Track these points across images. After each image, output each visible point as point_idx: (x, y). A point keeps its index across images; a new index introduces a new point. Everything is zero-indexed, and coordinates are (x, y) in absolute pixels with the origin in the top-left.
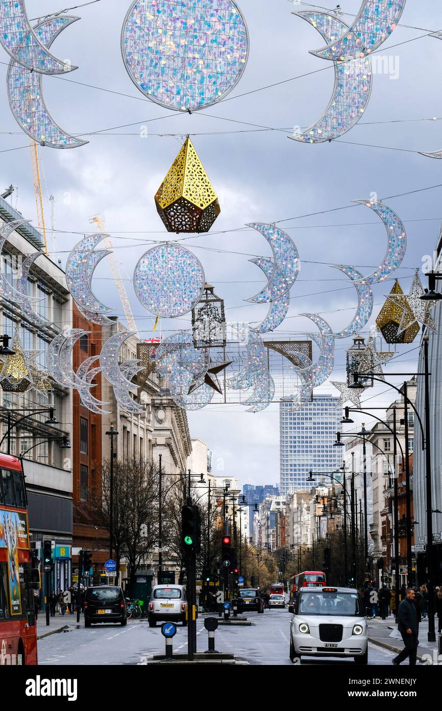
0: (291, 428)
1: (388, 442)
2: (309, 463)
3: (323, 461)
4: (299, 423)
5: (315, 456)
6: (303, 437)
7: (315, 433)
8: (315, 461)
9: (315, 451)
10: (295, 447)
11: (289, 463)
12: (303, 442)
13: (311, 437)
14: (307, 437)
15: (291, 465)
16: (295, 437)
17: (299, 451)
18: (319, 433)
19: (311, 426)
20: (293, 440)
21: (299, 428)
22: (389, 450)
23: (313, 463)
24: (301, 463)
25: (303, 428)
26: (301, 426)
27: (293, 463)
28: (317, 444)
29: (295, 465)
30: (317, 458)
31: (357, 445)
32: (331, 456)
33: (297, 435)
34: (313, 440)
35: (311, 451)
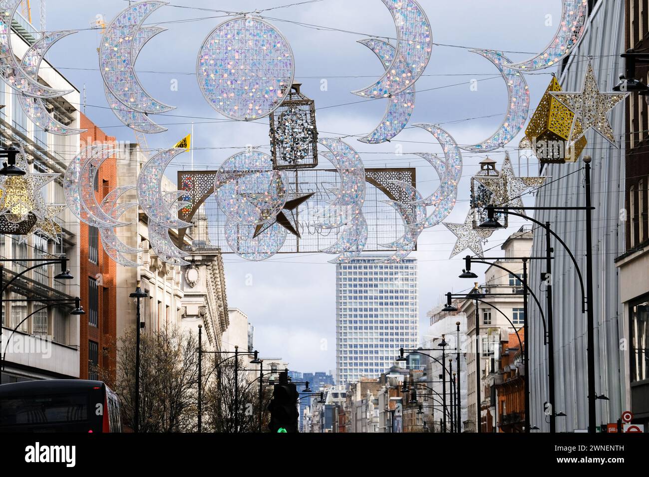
0: (350, 298)
1: (488, 313)
2: (374, 343)
3: (392, 340)
4: (361, 292)
5: (381, 334)
6: (366, 310)
7: (381, 304)
8: (382, 340)
9: (381, 328)
10: (356, 322)
11: (348, 343)
12: (366, 316)
13: (376, 310)
14: (371, 310)
15: (351, 346)
16: (356, 310)
17: (361, 328)
18: (387, 304)
19: (376, 295)
20: (353, 313)
21: (361, 298)
22: (490, 323)
23: (379, 343)
24: (364, 343)
25: (366, 298)
26: (363, 295)
27: (353, 343)
28: (384, 319)
29: (356, 346)
30: (384, 337)
31: (446, 318)
32: (402, 334)
33: (358, 307)
34: (379, 313)
35: (376, 328)
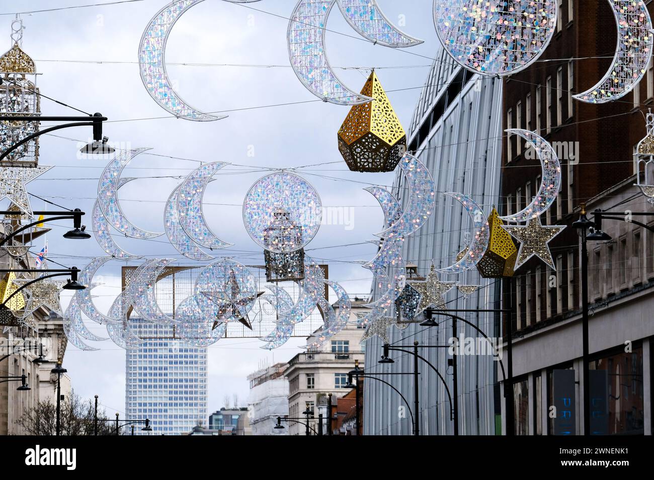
0: (140, 357)
1: (311, 377)
2: (163, 401)
3: (181, 398)
4: (150, 350)
5: (171, 392)
6: (155, 368)
7: (171, 363)
8: (171, 399)
9: (171, 387)
10: (145, 381)
11: (138, 401)
12: (155, 375)
13: (166, 369)
14: (161, 368)
15: (140, 405)
16: (145, 368)
17: (150, 387)
18: (176, 363)
19: (166, 353)
20: (143, 371)
21: (151, 356)
22: (313, 387)
23: (168, 402)
24: (153, 401)
25: (156, 356)
26: (153, 353)
27: (143, 401)
28: (174, 377)
29: (145, 405)
30: (173, 395)
31: (268, 382)
32: (191, 393)
33: (148, 365)
34: (168, 371)
35: (166, 387)
